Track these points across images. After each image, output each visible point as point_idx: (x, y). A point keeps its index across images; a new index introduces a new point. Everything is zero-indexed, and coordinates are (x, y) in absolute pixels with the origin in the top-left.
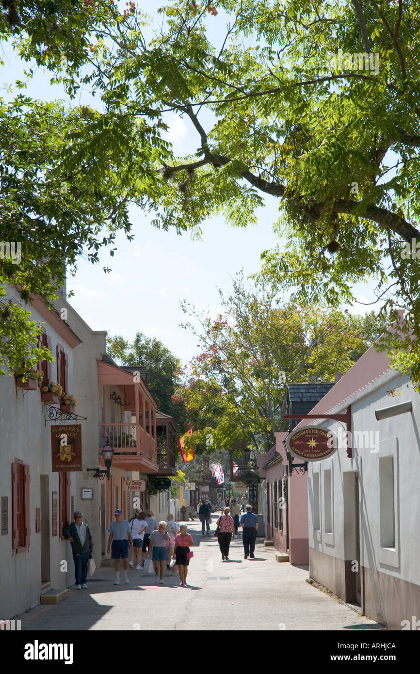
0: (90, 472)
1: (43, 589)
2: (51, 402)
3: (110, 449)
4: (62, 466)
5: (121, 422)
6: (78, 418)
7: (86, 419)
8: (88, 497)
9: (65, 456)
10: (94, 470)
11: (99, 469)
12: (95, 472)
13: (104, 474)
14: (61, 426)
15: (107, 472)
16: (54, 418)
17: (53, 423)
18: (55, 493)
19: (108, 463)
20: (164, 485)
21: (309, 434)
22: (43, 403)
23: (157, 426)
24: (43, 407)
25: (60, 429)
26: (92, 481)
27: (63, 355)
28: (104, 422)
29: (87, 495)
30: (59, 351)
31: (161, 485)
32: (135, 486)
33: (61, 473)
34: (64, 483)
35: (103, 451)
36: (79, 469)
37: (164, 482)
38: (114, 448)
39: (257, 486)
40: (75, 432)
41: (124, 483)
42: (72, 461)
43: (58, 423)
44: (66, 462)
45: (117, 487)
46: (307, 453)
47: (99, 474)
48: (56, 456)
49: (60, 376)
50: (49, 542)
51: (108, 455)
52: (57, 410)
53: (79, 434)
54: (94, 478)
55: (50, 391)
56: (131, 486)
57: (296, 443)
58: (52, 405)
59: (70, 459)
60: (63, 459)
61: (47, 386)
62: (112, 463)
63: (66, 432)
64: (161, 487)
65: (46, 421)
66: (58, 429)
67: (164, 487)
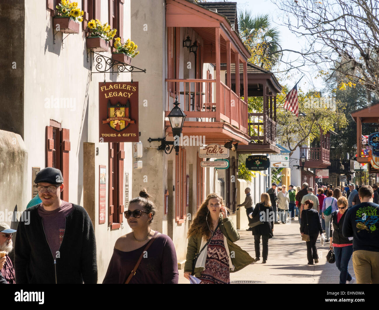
0: (152, 143)
2: (99, 49)
3: (180, 113)
4: (112, 135)
6: (135, 70)
7: (144, 71)
9: (116, 122)
10: (158, 140)
11: (164, 139)
12: (160, 143)
13: (171, 146)
16: (103, 70)
17: (102, 77)
18: (104, 167)
19: (177, 132)
20: (260, 165)
22: (89, 50)
23: (249, 86)
24: (89, 54)
25: (111, 86)
26: (155, 155)
31: (256, 166)
33: (111, 143)
34: (116, 156)
35: (170, 117)
36: (135, 140)
37: (260, 160)
40: (130, 92)
42: (126, 128)
44: (116, 130)
45: (191, 166)
47: (165, 146)
48: (104, 122)
49: (112, 16)
52: (106, 59)
53: (136, 95)
54: (158, 152)
58: (101, 53)
59: (123, 126)
60: (113, 125)
63: (118, 91)
64: (256, 168)
65: (91, 73)
66: (108, 87)
67: (260, 168)
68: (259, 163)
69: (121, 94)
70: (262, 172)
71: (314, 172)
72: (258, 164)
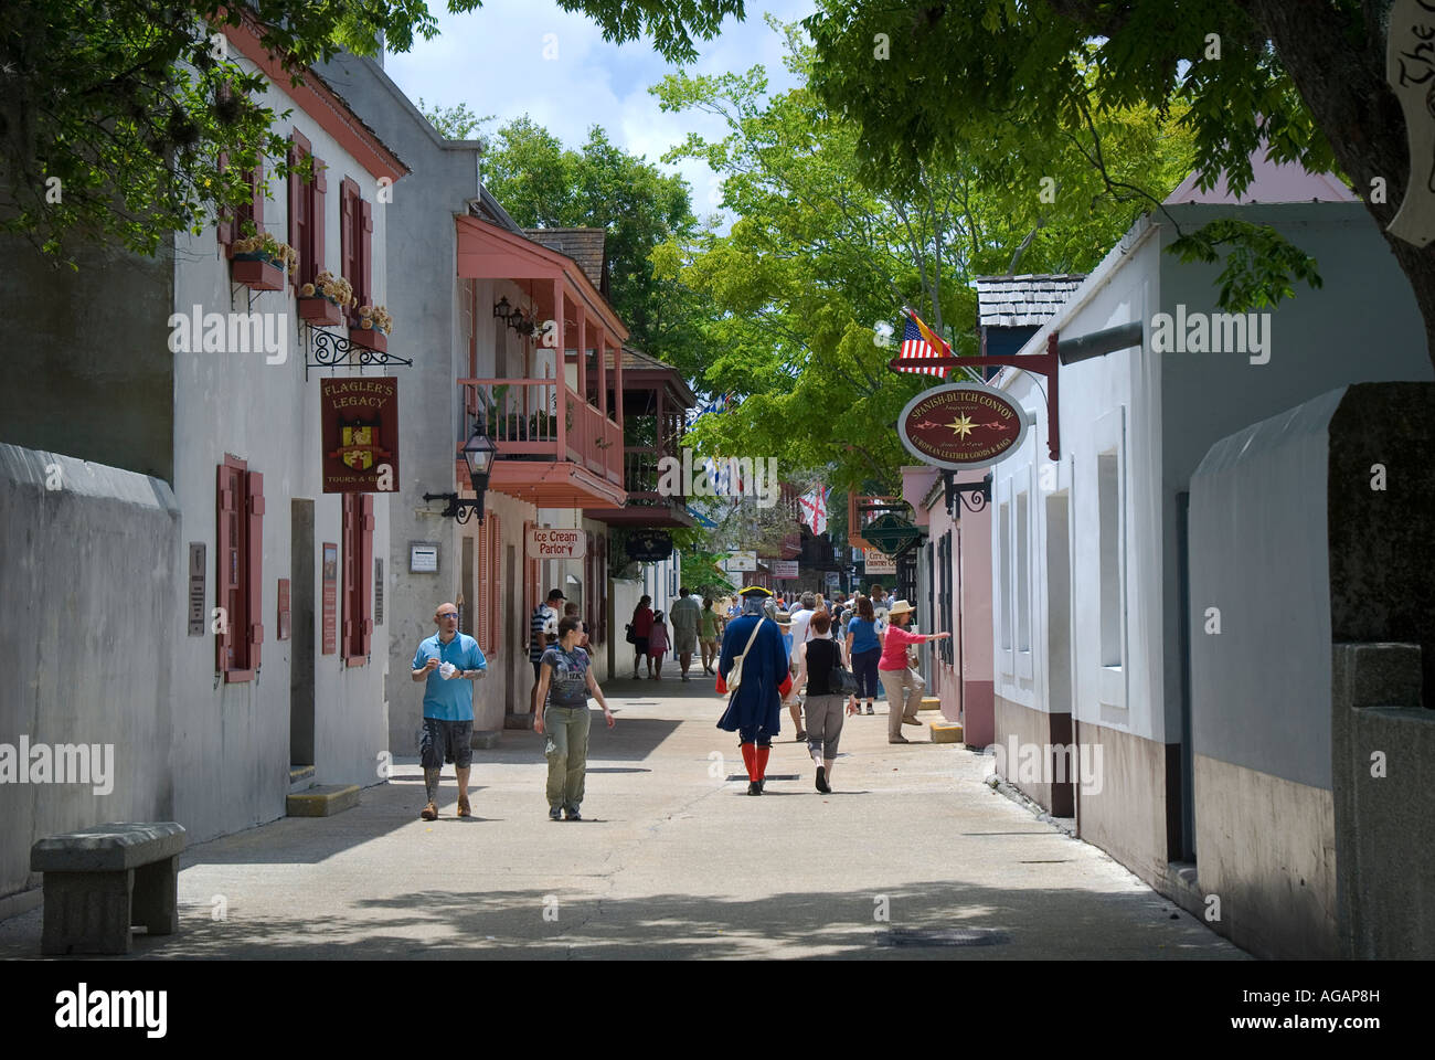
1: (293, 780)
2: (321, 320)
3: (487, 445)
4: (348, 479)
5: (527, 377)
6: (391, 360)
7: (409, 363)
8: (428, 568)
9: (355, 454)
10: (444, 497)
11: (456, 494)
12: (447, 503)
13: (468, 508)
14: (348, 381)
15: (478, 504)
16: (329, 360)
17: (327, 373)
18: (334, 546)
19: (480, 481)
20: (653, 550)
21: (953, 404)
22: (302, 322)
24: (303, 331)
25: (344, 386)
26: (436, 527)
27: (358, 204)
28: (473, 373)
29: (425, 561)
30: (347, 196)
31: (646, 549)
32: (559, 543)
33: (347, 496)
34: (357, 525)
35: (465, 450)
37: (654, 541)
38: (497, 443)
39: (915, 557)
40: (382, 396)
41: (530, 536)
42: (374, 465)
43: (341, 373)
44: (357, 469)
45: (511, 548)
46: (951, 450)
47: (456, 509)
48: (332, 455)
49: (348, 257)
50: (312, 667)
51: (480, 460)
52: (336, 340)
53: (392, 402)
54: (443, 519)
55: (319, 294)
56: (549, 543)
57: (922, 426)
58: (326, 329)
59: (368, 462)
60: (349, 460)
61: (313, 282)
62: (491, 480)
63: (359, 395)
64: (646, 556)
65: (307, 366)
66: (338, 388)
67: (653, 556)
68: (652, 545)
69: (363, 400)
70: (661, 563)
71: (770, 565)
72: (649, 548)
